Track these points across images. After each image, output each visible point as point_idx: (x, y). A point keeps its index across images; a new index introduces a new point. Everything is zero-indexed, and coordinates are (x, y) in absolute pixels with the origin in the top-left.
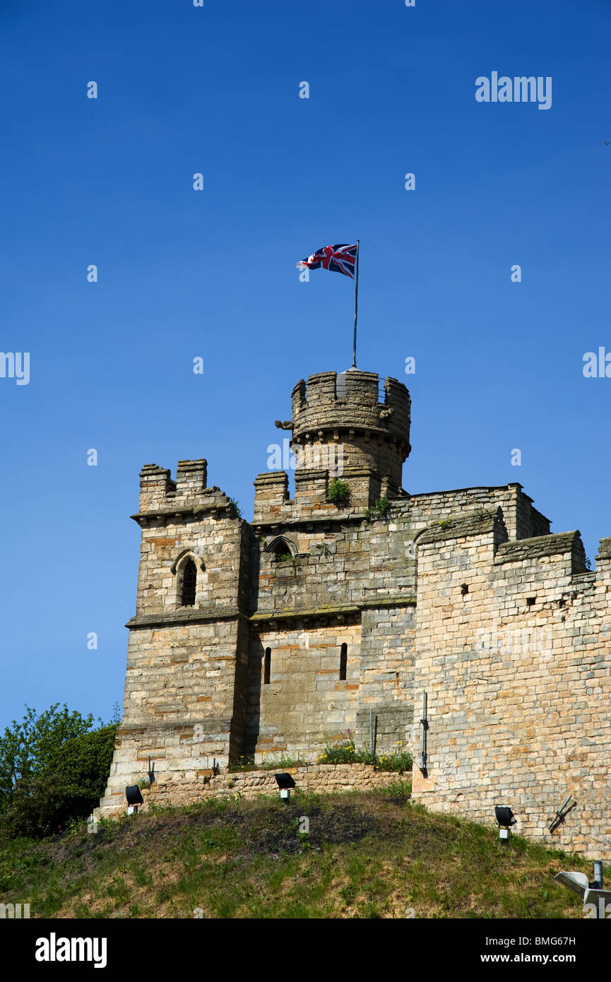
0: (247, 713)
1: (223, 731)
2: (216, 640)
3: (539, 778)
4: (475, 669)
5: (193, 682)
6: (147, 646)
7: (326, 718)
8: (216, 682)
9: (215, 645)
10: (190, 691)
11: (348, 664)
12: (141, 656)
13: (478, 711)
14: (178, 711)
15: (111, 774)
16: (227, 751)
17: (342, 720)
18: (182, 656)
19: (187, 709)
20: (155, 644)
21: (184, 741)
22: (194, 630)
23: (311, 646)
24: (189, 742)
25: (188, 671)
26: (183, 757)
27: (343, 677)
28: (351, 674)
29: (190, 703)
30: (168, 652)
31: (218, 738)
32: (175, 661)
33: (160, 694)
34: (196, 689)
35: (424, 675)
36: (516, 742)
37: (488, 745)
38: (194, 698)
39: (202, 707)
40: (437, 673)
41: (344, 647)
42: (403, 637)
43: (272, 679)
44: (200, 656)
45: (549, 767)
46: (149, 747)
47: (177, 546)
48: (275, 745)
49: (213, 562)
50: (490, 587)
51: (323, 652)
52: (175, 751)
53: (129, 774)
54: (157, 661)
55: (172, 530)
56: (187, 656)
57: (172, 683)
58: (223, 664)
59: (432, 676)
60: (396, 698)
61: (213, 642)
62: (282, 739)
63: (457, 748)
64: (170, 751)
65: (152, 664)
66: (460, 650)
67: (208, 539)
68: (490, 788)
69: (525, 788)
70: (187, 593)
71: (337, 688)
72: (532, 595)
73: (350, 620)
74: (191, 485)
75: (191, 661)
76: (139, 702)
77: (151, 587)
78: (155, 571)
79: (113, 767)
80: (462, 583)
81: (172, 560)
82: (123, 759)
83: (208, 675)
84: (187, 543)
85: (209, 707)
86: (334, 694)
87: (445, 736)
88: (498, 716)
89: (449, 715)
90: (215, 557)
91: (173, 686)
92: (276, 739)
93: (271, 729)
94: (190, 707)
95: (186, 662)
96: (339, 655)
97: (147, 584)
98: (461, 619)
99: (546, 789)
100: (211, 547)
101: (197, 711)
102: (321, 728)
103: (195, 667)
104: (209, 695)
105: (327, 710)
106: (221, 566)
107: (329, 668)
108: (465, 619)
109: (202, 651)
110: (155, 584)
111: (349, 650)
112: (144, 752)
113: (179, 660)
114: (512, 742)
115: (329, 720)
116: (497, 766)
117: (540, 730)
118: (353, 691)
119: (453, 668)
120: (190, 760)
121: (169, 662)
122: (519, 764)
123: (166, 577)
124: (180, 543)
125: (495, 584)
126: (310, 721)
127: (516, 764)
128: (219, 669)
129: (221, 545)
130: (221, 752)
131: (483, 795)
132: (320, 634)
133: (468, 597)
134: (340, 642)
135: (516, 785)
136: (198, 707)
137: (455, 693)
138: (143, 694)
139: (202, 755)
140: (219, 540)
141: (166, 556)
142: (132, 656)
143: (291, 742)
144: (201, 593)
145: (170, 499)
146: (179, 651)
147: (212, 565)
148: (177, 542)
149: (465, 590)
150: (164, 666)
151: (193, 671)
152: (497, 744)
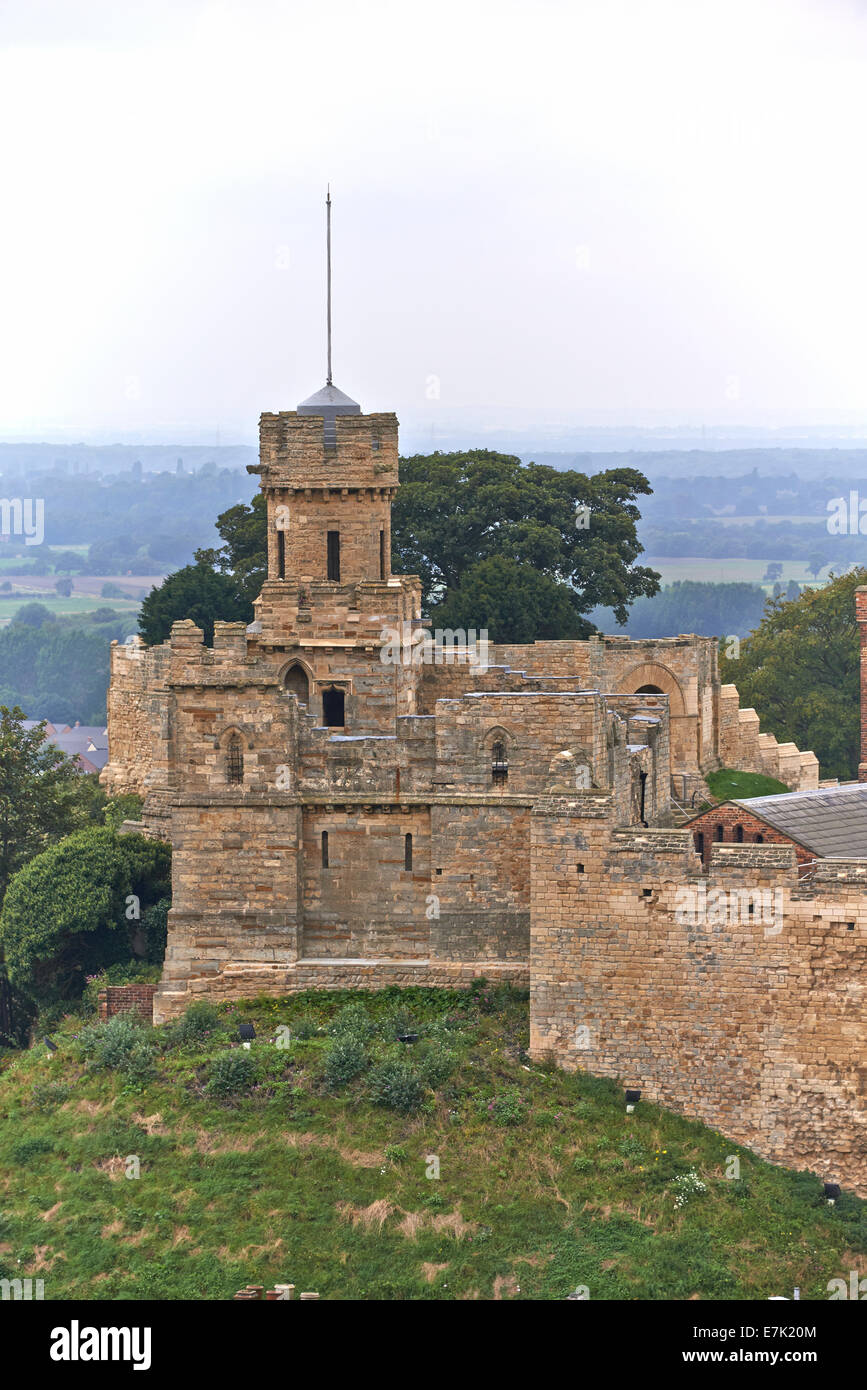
0: (305, 898)
1: (289, 925)
2: (273, 828)
3: (654, 1051)
4: (591, 946)
5: (250, 870)
6: (193, 827)
7: (392, 909)
8: (277, 872)
9: (271, 832)
10: (247, 879)
11: (414, 856)
12: (187, 838)
13: (596, 985)
14: (235, 899)
15: (167, 958)
16: (295, 945)
17: (409, 912)
18: (235, 841)
19: (246, 897)
20: (203, 826)
21: (245, 931)
22: (247, 815)
23: (372, 833)
24: (252, 933)
25: (243, 858)
26: (247, 947)
27: (409, 867)
28: (418, 866)
29: (249, 891)
30: (219, 836)
31: (285, 930)
32: (226, 847)
33: (213, 880)
34: (255, 878)
35: (540, 943)
36: (632, 1017)
37: (605, 1016)
38: (252, 887)
39: (263, 897)
40: (553, 943)
41: (409, 836)
42: (476, 838)
43: (330, 865)
44: (256, 844)
45: (664, 1043)
46: (207, 935)
47: (219, 720)
48: (337, 933)
49: (262, 742)
50: (606, 871)
51: (385, 840)
52: (238, 941)
53: (187, 960)
54: (207, 844)
55: (210, 702)
56: (241, 843)
57: (226, 869)
58: (283, 853)
59: (548, 945)
60: (470, 900)
61: (270, 830)
62: (345, 927)
63: (575, 1015)
64: (231, 940)
65: (202, 847)
66: (577, 926)
67: (255, 715)
68: (608, 1054)
69: (641, 1059)
70: (235, 773)
71: (403, 879)
72: (649, 887)
73: (413, 810)
74: (231, 653)
75: (245, 846)
76: (192, 887)
77: (192, 762)
78: (196, 745)
79: (168, 950)
80: (577, 862)
81: (215, 735)
82: (178, 944)
83: (268, 863)
84: (230, 718)
85: (270, 897)
86: (399, 885)
87: (563, 1002)
88: (614, 991)
89: (566, 984)
90: (265, 737)
91: (228, 873)
92: (340, 927)
93: (332, 915)
94: (248, 895)
95: (240, 848)
96: (404, 845)
97: (189, 758)
98: (577, 897)
99: (660, 1061)
100: (259, 726)
101: (257, 901)
102: (387, 918)
103: (251, 855)
104: (269, 885)
105: (392, 900)
106: (271, 747)
107: (394, 858)
108: (582, 897)
109: (258, 839)
110: (196, 759)
111: (414, 840)
112: (202, 939)
113: (232, 845)
114: (628, 1017)
115: (396, 911)
116: (614, 1036)
117: (656, 1010)
118: (420, 883)
119: (570, 941)
120: (254, 951)
121: (221, 847)
122: (636, 1037)
123: (208, 752)
124: (222, 717)
125: (611, 870)
126: (375, 911)
127: (633, 1037)
128: (278, 858)
129: (268, 725)
130: (288, 946)
131: (601, 1059)
132: (381, 821)
133: (585, 877)
134: (404, 831)
135: (632, 1055)
136: (257, 898)
137: (572, 965)
138: (195, 878)
139: (267, 947)
140: (268, 717)
141: (207, 730)
142: (178, 838)
143: (355, 932)
144: (251, 772)
145: (208, 667)
146: (232, 837)
147: (260, 745)
148: (218, 715)
149: (581, 868)
150: (215, 850)
151: (249, 859)
152: (615, 1016)
